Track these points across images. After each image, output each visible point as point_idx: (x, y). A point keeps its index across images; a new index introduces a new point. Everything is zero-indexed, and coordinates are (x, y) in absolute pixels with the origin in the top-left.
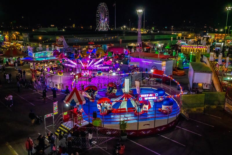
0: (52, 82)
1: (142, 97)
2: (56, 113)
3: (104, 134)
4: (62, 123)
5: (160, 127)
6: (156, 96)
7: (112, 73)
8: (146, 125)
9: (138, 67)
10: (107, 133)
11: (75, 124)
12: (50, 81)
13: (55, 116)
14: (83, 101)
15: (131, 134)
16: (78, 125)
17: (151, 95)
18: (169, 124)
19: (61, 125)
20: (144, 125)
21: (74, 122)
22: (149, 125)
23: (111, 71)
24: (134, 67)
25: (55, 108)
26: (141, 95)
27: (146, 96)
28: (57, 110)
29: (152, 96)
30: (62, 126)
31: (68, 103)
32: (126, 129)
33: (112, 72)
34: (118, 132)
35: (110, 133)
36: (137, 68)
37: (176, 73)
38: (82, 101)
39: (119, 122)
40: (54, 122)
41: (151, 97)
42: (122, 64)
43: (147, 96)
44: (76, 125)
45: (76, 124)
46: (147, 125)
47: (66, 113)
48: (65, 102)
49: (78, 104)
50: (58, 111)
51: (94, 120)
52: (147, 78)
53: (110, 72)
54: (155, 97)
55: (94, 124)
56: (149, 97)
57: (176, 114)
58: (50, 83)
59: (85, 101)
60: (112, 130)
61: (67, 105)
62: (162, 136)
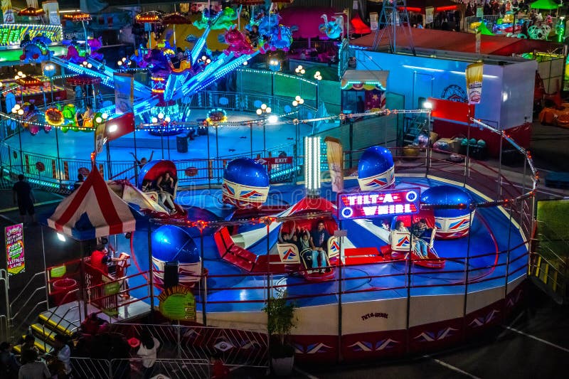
0: (21, 152)
1: (352, 203)
2: (18, 269)
3: (205, 350)
4: (43, 309)
5: (434, 328)
6: (411, 203)
7: (269, 114)
8: (372, 315)
9: (383, 92)
10: (217, 346)
11: (92, 310)
12: (15, 147)
13: (13, 278)
14: (126, 221)
15: (311, 352)
16: (102, 316)
17: (388, 198)
18: (469, 318)
19: (41, 316)
20: (365, 317)
21: (86, 304)
22: (385, 316)
23: (264, 106)
24: (363, 90)
25: (15, 250)
26: (349, 198)
27: (367, 202)
28: (21, 256)
29: (395, 203)
30: (41, 322)
31: (64, 228)
32: (294, 331)
33: (269, 110)
34: (260, 342)
35: (229, 346)
36: (375, 97)
37: (556, 116)
38: (121, 223)
39: (264, 305)
40: (9, 306)
41: (388, 204)
42: (320, 78)
43: (374, 201)
44: (94, 315)
45: (96, 310)
46: (378, 315)
47: (58, 271)
48: (51, 224)
49: (102, 232)
50: (26, 263)
51: (168, 295)
52: (421, 138)
53: (259, 112)
54: (408, 206)
55: (165, 312)
56: (380, 203)
57: (507, 277)
58: (16, 157)
59: (134, 222)
60: (235, 335)
61: (61, 238)
62: (438, 361)
